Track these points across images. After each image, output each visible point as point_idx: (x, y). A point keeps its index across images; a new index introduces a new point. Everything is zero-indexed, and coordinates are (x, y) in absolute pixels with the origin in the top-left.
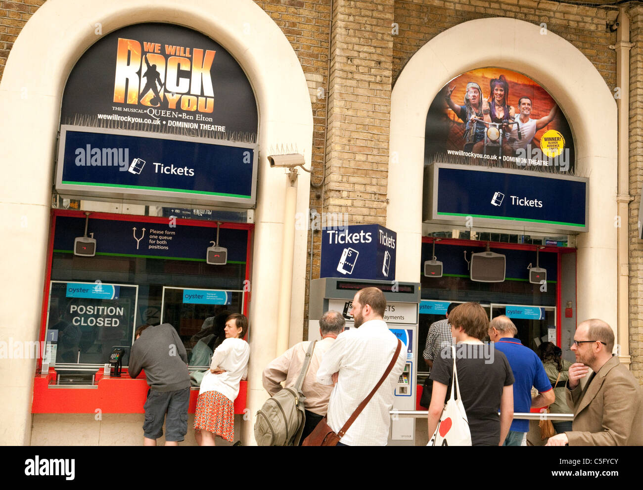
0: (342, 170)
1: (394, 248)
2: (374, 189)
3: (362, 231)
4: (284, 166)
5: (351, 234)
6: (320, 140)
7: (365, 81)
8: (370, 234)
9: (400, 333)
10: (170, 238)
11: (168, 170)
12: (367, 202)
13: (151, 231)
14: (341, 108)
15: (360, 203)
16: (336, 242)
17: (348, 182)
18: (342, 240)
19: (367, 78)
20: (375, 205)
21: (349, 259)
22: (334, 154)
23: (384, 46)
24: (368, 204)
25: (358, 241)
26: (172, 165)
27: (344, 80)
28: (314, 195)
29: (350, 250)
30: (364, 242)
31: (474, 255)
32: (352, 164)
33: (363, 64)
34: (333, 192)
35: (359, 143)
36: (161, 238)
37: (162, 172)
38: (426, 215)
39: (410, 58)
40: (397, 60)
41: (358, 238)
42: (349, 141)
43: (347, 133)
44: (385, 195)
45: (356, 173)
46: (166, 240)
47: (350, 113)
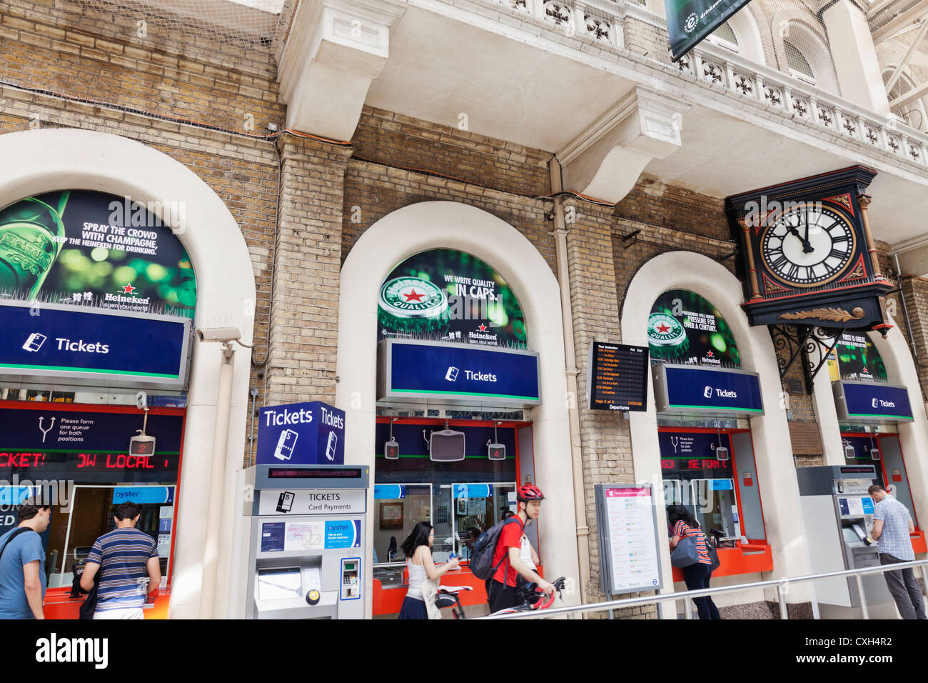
0: (286, 345)
1: (342, 428)
2: (322, 366)
3: (302, 410)
4: (216, 340)
5: (290, 414)
6: (264, 316)
7: (313, 254)
8: (311, 412)
9: (346, 525)
10: (87, 428)
11: (75, 347)
12: (313, 379)
13: (63, 420)
14: (286, 280)
15: (306, 381)
16: (274, 424)
17: (292, 358)
18: (280, 421)
19: (314, 251)
20: (323, 382)
21: (288, 443)
22: (276, 329)
23: (333, 221)
24: (316, 382)
25: (297, 422)
26: (81, 341)
27: (290, 253)
28: (255, 375)
29: (289, 432)
30: (304, 422)
31: (433, 433)
32: (298, 340)
33: (311, 238)
34: (276, 370)
35: (305, 317)
36: (74, 428)
37: (67, 349)
38: (380, 393)
39: (361, 235)
40: (348, 237)
41: (298, 417)
42: (295, 315)
43: (292, 307)
44: (334, 372)
45: (302, 349)
46: (81, 430)
47: (296, 286)
